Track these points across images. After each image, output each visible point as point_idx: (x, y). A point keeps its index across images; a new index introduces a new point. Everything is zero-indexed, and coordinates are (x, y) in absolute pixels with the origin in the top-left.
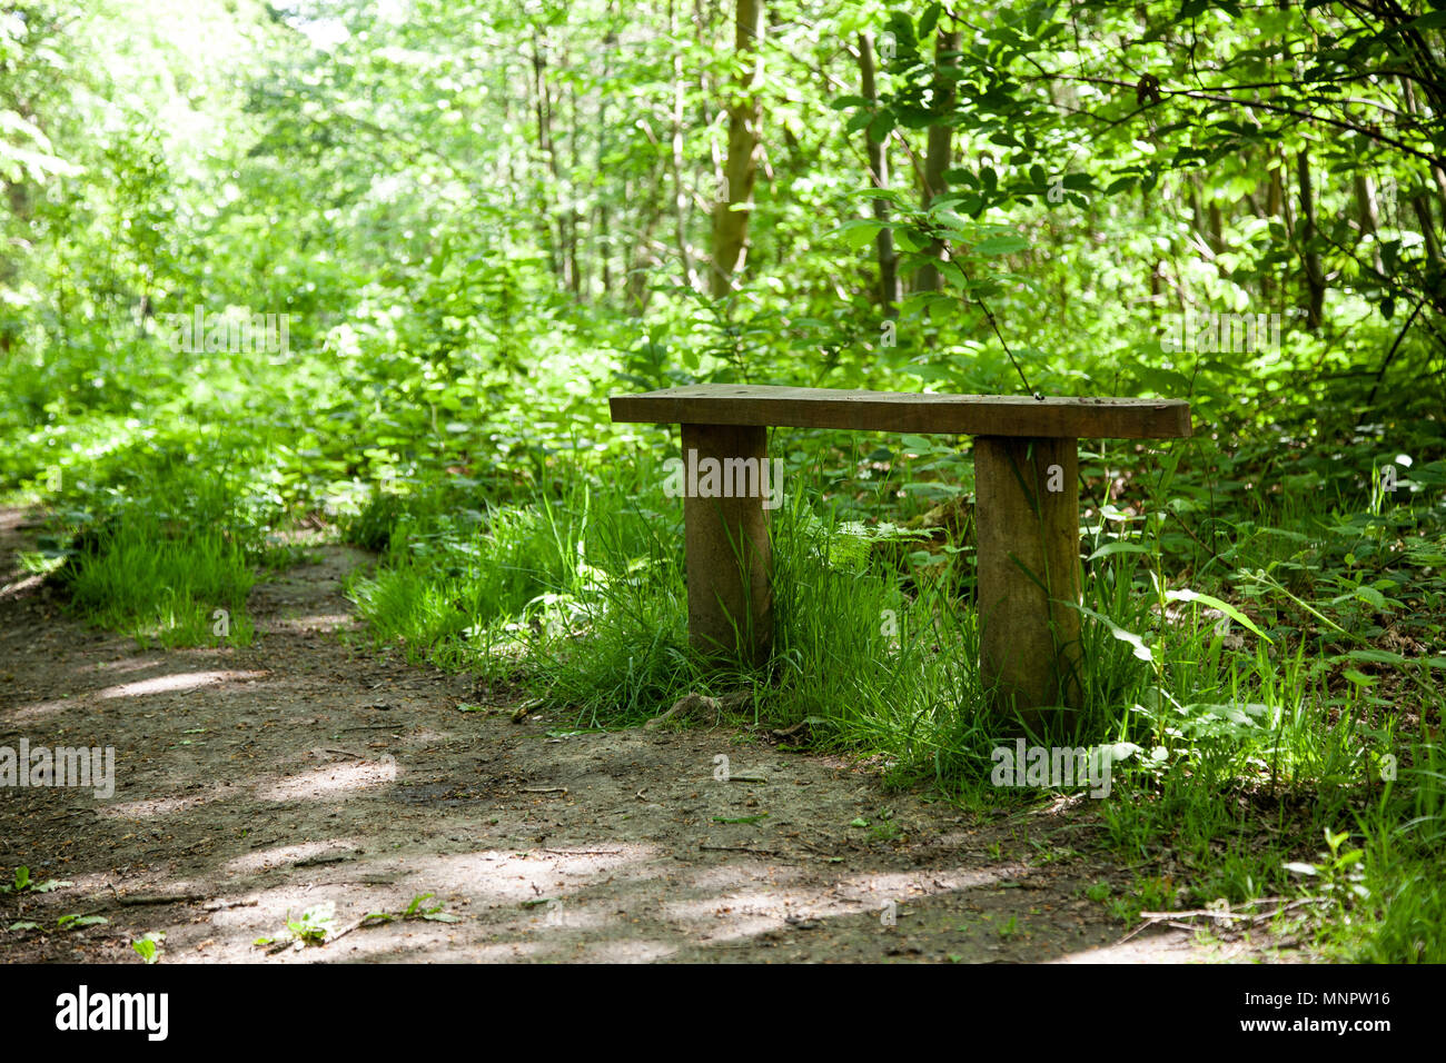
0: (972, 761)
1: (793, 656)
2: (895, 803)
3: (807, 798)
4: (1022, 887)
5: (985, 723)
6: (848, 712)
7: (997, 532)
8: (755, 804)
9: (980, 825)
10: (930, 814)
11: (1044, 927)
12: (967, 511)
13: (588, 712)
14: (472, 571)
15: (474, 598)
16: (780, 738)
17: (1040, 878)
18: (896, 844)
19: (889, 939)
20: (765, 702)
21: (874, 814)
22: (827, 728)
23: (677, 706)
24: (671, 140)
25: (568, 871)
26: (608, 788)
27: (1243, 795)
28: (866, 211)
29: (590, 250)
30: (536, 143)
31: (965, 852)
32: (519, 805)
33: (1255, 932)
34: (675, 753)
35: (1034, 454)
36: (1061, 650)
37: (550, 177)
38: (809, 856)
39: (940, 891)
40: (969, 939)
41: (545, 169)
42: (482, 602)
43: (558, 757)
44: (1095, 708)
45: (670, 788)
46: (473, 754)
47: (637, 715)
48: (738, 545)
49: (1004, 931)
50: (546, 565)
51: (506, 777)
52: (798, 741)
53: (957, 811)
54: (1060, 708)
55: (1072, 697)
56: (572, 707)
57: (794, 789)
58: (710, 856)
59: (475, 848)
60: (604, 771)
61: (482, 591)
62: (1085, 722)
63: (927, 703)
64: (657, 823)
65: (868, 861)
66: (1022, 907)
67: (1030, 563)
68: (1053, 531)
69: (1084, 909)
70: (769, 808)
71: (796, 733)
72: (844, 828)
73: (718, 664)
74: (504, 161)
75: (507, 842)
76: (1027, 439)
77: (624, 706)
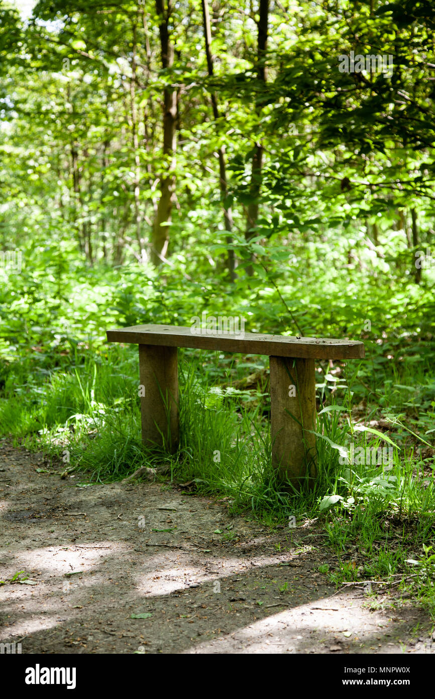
0: (267, 502)
1: (188, 450)
2: (233, 522)
3: (195, 519)
4: (290, 566)
5: (274, 485)
6: (213, 476)
7: (279, 399)
8: (171, 522)
9: (271, 533)
10: (249, 527)
11: (300, 587)
12: (266, 377)
13: (96, 474)
14: (43, 402)
15: (44, 416)
16: (182, 488)
17: (298, 561)
18: (234, 542)
19: (231, 593)
20: (176, 470)
21: (224, 527)
22: (203, 484)
23: (136, 473)
24: (134, 191)
25: (86, 557)
26: (105, 513)
27: (387, 519)
28: (221, 227)
29: (97, 238)
30: (72, 189)
31: (265, 547)
32: (64, 522)
33: (392, 590)
34: (135, 496)
35: (296, 365)
36: (308, 451)
37: (79, 205)
38: (195, 549)
39: (254, 567)
40: (266, 593)
41: (77, 202)
42: (47, 417)
43: (82, 497)
44: (322, 478)
45: (132, 513)
46: (44, 495)
47: (118, 476)
48: (165, 398)
49: (282, 590)
50: (77, 399)
51: (58, 507)
52: (190, 490)
53: (261, 526)
54: (307, 477)
55: (313, 472)
56: (89, 471)
57: (188, 514)
58: (151, 549)
59: (44, 545)
60: (103, 504)
61: (47, 411)
62: (318, 484)
63: (248, 473)
64: (127, 532)
65: (222, 552)
66: (290, 576)
67: (294, 413)
68: (305, 398)
69: (317, 577)
70: (177, 524)
71: (190, 485)
72: (211, 534)
73: (154, 452)
74: (58, 197)
75: (58, 542)
76: (293, 358)
77: (112, 471)
